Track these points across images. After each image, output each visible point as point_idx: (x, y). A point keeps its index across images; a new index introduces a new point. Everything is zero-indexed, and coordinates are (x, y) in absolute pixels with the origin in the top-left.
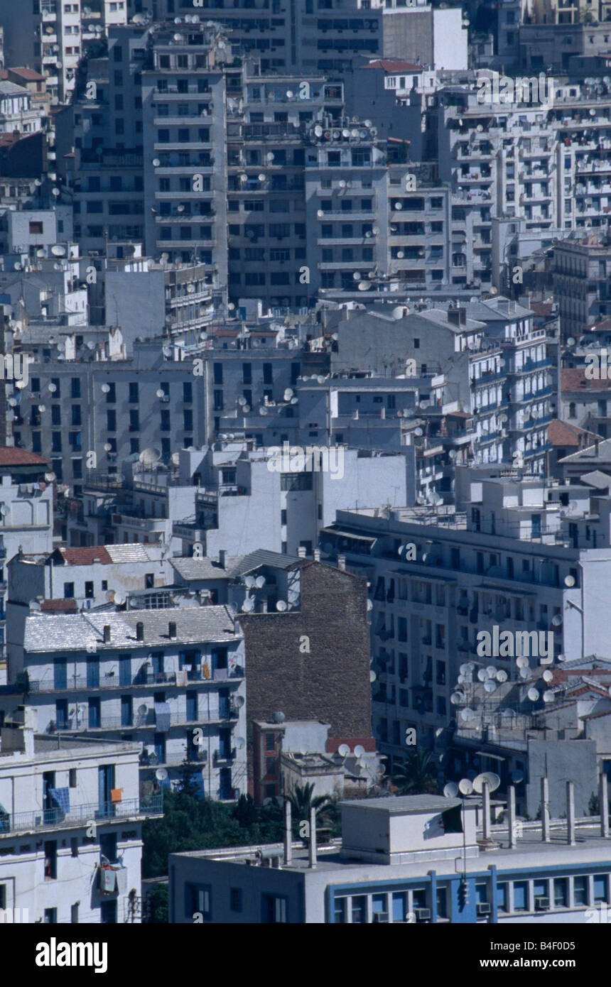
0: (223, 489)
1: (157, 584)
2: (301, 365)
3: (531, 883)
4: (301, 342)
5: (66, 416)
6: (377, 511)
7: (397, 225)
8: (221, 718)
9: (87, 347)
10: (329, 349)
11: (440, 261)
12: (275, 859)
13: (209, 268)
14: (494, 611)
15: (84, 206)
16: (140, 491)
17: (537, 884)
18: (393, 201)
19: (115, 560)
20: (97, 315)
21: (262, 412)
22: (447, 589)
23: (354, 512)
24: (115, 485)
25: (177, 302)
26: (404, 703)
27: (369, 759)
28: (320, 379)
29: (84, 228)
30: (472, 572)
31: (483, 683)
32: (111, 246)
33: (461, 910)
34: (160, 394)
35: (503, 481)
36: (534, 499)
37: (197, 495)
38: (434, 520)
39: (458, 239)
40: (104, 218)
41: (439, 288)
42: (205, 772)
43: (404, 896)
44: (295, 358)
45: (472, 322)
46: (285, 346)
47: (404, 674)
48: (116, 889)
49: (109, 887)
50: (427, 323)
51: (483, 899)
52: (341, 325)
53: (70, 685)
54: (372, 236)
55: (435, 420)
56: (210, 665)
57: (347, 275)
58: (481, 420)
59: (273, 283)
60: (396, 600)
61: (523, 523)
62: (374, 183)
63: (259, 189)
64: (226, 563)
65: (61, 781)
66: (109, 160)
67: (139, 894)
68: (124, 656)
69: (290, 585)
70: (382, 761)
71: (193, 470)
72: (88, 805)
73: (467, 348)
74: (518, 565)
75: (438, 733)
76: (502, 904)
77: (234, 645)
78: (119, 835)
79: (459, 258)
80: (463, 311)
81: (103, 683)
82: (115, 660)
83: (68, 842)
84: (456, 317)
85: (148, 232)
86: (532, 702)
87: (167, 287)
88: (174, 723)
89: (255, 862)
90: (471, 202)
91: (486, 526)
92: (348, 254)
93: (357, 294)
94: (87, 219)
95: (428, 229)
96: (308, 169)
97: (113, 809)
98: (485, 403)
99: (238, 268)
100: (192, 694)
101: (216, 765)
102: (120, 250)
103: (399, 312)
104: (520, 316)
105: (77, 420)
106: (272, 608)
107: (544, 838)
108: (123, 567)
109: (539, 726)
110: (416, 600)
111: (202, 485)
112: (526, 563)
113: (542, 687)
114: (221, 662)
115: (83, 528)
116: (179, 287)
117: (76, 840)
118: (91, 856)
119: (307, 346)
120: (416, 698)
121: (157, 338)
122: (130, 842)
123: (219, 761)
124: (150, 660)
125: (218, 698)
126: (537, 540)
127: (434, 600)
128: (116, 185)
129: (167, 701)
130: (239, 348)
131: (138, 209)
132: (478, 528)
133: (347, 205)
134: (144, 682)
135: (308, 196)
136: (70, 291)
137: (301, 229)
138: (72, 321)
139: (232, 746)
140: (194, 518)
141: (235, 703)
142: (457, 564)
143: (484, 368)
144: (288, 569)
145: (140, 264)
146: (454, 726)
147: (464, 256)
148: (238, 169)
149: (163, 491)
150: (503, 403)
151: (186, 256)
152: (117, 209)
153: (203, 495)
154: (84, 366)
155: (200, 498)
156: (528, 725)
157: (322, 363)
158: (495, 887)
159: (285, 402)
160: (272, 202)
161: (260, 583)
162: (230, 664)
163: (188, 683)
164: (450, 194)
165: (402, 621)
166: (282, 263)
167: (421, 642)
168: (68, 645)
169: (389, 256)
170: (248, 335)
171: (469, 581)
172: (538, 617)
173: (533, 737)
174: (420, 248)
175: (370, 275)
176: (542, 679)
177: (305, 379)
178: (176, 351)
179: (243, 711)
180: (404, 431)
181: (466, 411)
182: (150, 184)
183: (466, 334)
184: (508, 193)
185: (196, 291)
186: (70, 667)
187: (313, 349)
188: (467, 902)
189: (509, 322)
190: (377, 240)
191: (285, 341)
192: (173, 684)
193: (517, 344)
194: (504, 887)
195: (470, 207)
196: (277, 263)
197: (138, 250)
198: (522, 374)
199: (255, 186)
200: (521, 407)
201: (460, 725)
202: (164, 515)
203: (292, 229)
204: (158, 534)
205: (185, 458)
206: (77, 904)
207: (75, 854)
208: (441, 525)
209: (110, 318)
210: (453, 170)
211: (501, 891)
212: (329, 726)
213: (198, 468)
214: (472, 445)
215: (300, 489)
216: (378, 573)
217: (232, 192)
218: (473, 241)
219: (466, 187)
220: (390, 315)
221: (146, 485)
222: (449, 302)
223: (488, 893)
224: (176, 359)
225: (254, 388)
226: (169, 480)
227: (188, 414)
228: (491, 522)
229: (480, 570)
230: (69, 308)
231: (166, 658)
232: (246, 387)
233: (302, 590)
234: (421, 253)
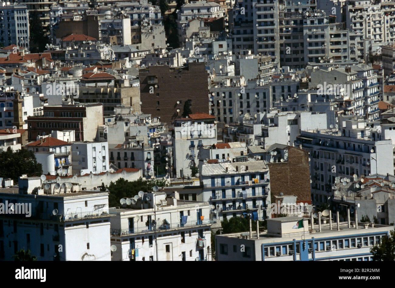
0: (270, 125)
1: (244, 154)
2: (300, 87)
3: (325, 242)
4: (299, 79)
5: (227, 103)
6: (314, 131)
7: (332, 42)
8: (263, 195)
9: (233, 82)
10: (308, 81)
11: (346, 53)
12: (247, 237)
13: (273, 57)
14: (349, 161)
15: (235, 39)
16: (245, 126)
17: (327, 242)
18: (331, 35)
19: (231, 147)
20: (237, 72)
21: (287, 101)
22: (335, 154)
23: (307, 131)
24: (237, 124)
25: (261, 68)
26: (323, 189)
27: (309, 207)
28: (305, 90)
29: (235, 46)
30: (343, 149)
31: (342, 183)
32: (242, 51)
33: (303, 251)
34: (256, 96)
35: (352, 121)
36: (362, 126)
37: (262, 127)
38: (331, 133)
39: (352, 46)
40: (242, 43)
41: (345, 61)
42: (258, 211)
43: (286, 247)
44: (298, 84)
45: (353, 72)
46: (294, 81)
47: (322, 180)
48: (203, 246)
49: (201, 245)
50: (338, 72)
51: (310, 247)
52: (312, 74)
53: (216, 185)
54: (325, 46)
55: (341, 102)
56: (259, 178)
57: (317, 58)
58: (356, 102)
59: (294, 61)
60: (320, 158)
61: (358, 133)
62: (325, 30)
63: (289, 32)
64: (265, 148)
65: (185, 214)
66: (243, 25)
67: (210, 247)
68: (232, 176)
69: (285, 154)
70: (314, 208)
71: (261, 119)
72: (194, 221)
73: (351, 80)
74: (357, 146)
75: (329, 198)
76: (316, 248)
77: (266, 173)
78: (204, 230)
79: (353, 52)
80: (350, 68)
81: (226, 185)
82: (230, 177)
83: (188, 232)
84: (348, 70)
85: (255, 47)
86: (357, 188)
87: (259, 63)
88: (248, 197)
89: (240, 237)
90: (357, 35)
91: (347, 135)
92: (317, 52)
93: (320, 64)
94: (236, 43)
95: (342, 43)
96: (304, 26)
97: (202, 222)
98: (357, 97)
99: (283, 57)
100: (253, 188)
101: (261, 209)
102: (244, 52)
103: (330, 69)
104: (368, 69)
105: (231, 104)
106: (279, 161)
107: (330, 229)
108: (234, 149)
109: (359, 196)
110: (325, 158)
111: (263, 124)
112: (359, 146)
113: (360, 184)
114: (262, 177)
115: (228, 138)
116: (263, 63)
117: (190, 231)
118: (195, 236)
119: (301, 80)
120: (326, 188)
121: (255, 79)
122: (207, 232)
123: (263, 208)
124: (240, 177)
125: (261, 189)
126: (363, 139)
127: (331, 157)
128: (245, 32)
129: (246, 190)
130: (280, 81)
131: (252, 39)
132: (345, 135)
133: (316, 37)
134: (239, 184)
135: (304, 34)
136: (229, 65)
137: (302, 44)
138: (229, 74)
139: (266, 204)
140: (261, 134)
141: (267, 190)
142: (338, 146)
143: (357, 86)
144: (284, 149)
145: (251, 56)
146: (333, 196)
147: (354, 51)
148: (283, 26)
149: (252, 126)
150: (363, 97)
151: (265, 53)
152: (245, 40)
153: (264, 127)
154: (233, 88)
155: (263, 128)
156: (356, 195)
157: (306, 85)
158: (314, 243)
159: (294, 97)
160: (293, 36)
161: (275, 153)
162: (265, 178)
163: (252, 184)
164: (349, 32)
165: (322, 164)
166: (297, 55)
167: (327, 170)
168: (215, 173)
169: (330, 52)
170: (283, 77)
171: (341, 151)
172: (363, 163)
173: (357, 199)
174: (340, 49)
175: (324, 58)
176: (361, 181)
177: (301, 90)
178: (261, 83)
179: (269, 193)
180: (331, 106)
181: (351, 99)
182: (255, 32)
183: (351, 75)
184: (368, 31)
185: (268, 64)
186: (216, 180)
187: (303, 81)
188: (305, 248)
189: (365, 71)
190: (326, 47)
191: (294, 79)
192: (247, 185)
193: (368, 78)
194: (317, 243)
195: (356, 36)
196: (295, 55)
197: (250, 52)
198: (369, 87)
199: (288, 32)
200: (369, 97)
201: (335, 196)
202: (252, 133)
203: (300, 44)
204: (251, 139)
205: (259, 116)
206: (191, 251)
207: (190, 235)
208: (333, 135)
209: (241, 73)
210: (351, 25)
211: (316, 245)
212: (297, 197)
213: (262, 119)
214: (353, 110)
215: (294, 124)
216: (314, 150)
217: (281, 34)
218: (357, 47)
219: (355, 30)
220: (327, 70)
221: (247, 124)
222: (347, 66)
223: (312, 245)
224: (261, 85)
225: (285, 93)
226: (254, 122)
227: (265, 102)
228: (348, 133)
229: (345, 148)
230: (229, 70)
231: (245, 177)
232: (283, 93)
233: (289, 156)
234: (340, 51)
